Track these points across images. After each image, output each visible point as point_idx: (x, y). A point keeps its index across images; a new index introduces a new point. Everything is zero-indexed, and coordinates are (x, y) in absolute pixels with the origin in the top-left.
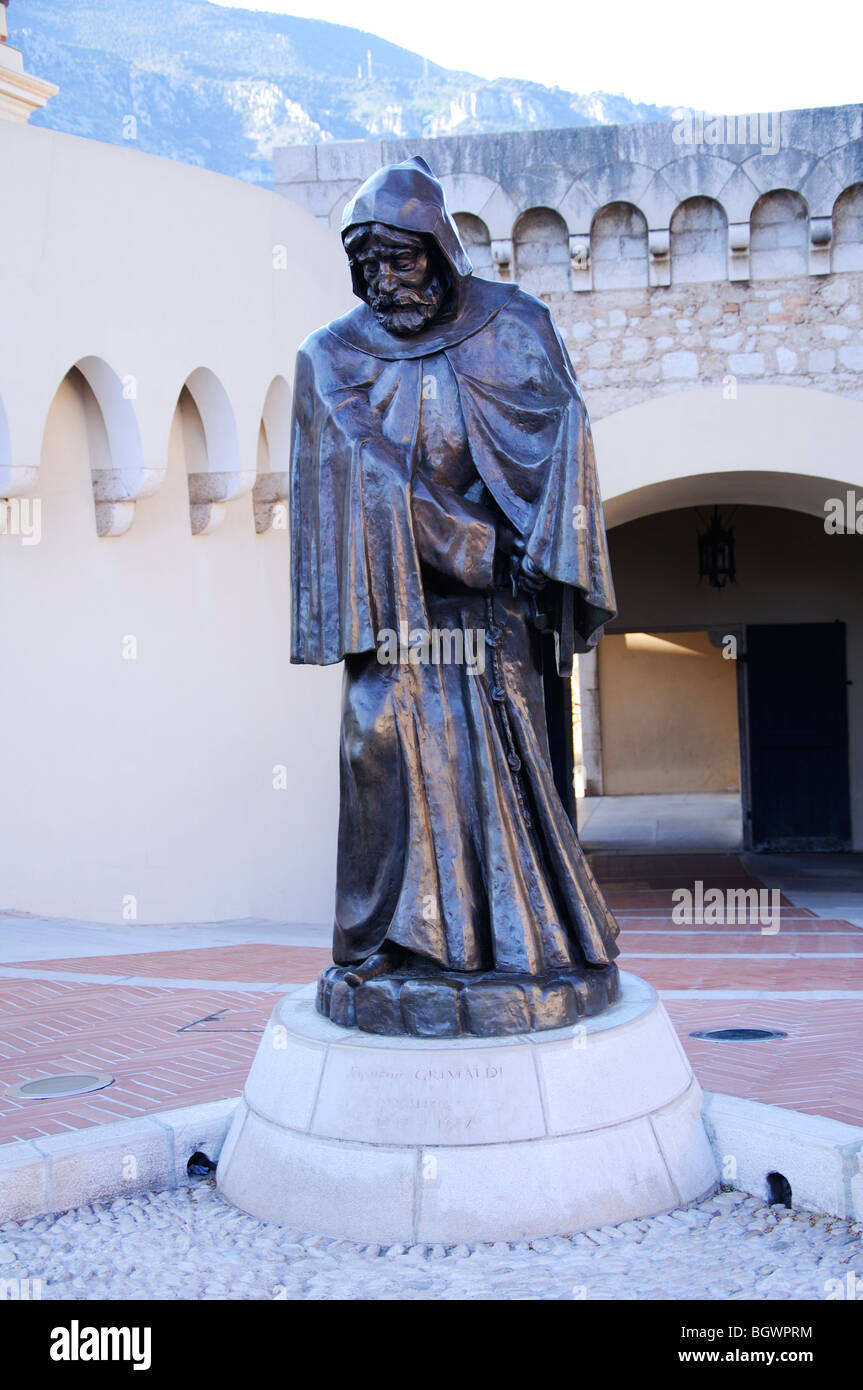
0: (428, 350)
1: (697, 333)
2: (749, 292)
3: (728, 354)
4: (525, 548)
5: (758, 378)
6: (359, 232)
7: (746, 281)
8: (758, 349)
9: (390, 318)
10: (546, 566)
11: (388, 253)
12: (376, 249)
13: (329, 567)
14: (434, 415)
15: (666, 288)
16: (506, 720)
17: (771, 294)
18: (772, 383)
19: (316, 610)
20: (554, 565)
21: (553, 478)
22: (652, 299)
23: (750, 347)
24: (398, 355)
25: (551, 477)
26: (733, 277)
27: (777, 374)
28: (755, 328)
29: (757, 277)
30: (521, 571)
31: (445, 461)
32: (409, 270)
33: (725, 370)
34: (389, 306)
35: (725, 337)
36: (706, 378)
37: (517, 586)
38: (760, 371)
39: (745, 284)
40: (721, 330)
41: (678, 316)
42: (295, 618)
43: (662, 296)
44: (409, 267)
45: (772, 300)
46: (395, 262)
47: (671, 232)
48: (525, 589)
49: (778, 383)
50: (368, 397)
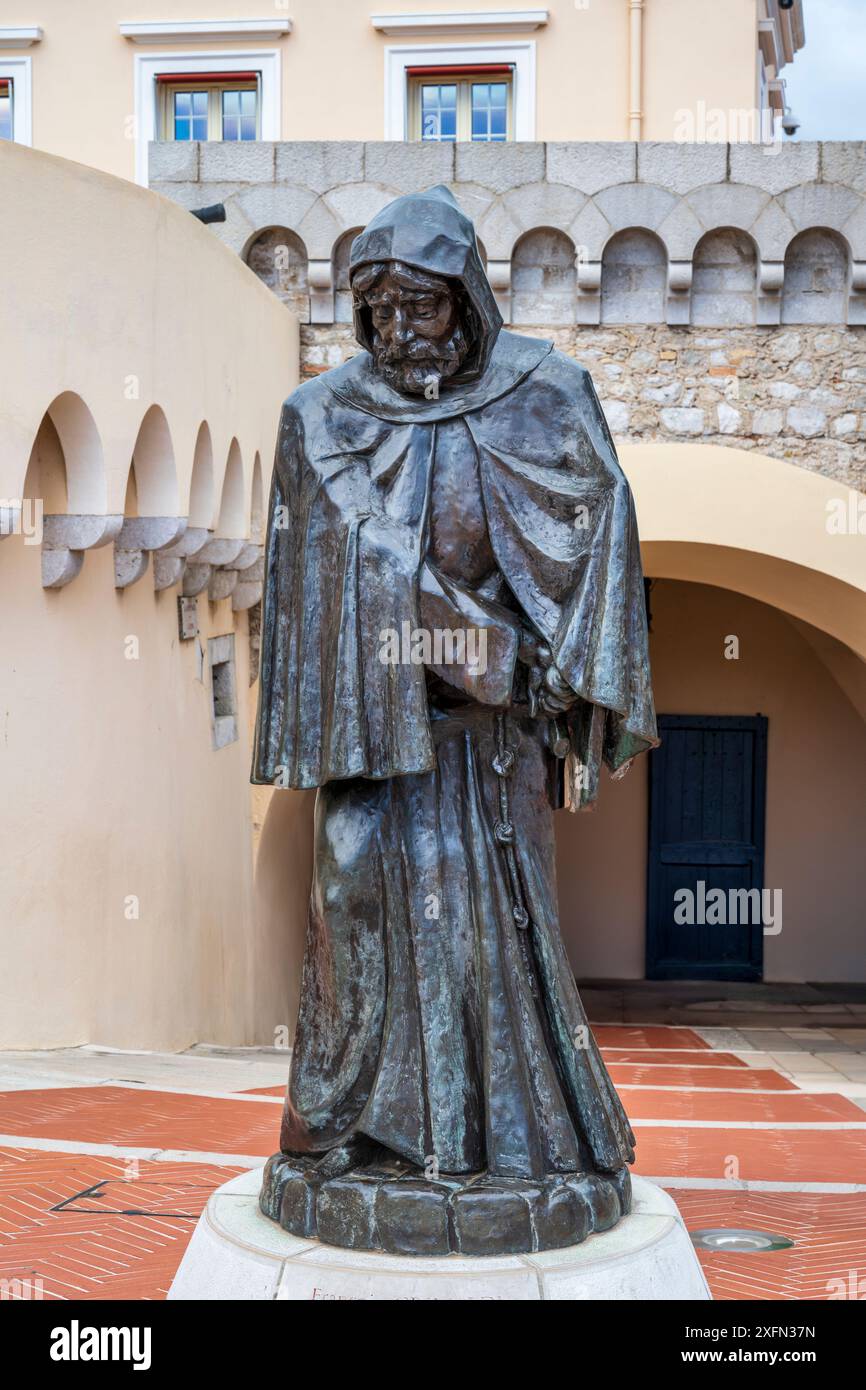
0: (444, 413)
1: (628, 380)
2: (689, 338)
3: (662, 407)
4: (552, 658)
5: (695, 436)
6: (374, 271)
7: (686, 326)
8: (696, 403)
9: (400, 374)
10: (579, 683)
11: (407, 298)
12: (392, 292)
13: (312, 669)
14: (448, 491)
15: (595, 327)
16: (512, 865)
17: (713, 343)
18: (713, 443)
19: (290, 721)
20: (589, 681)
21: (591, 577)
22: (578, 339)
23: (688, 399)
24: (407, 418)
25: (588, 575)
26: (671, 321)
27: (717, 433)
28: (694, 379)
29: (699, 322)
30: (544, 686)
31: (459, 548)
32: (429, 319)
33: (658, 425)
34: (402, 360)
35: (659, 387)
36: (637, 432)
37: (537, 704)
38: (699, 429)
39: (684, 329)
40: (656, 378)
41: (608, 360)
42: (264, 729)
43: (591, 337)
44: (429, 316)
45: (714, 350)
46: (411, 309)
47: (603, 266)
48: (547, 708)
49: (716, 443)
50: (368, 465)
